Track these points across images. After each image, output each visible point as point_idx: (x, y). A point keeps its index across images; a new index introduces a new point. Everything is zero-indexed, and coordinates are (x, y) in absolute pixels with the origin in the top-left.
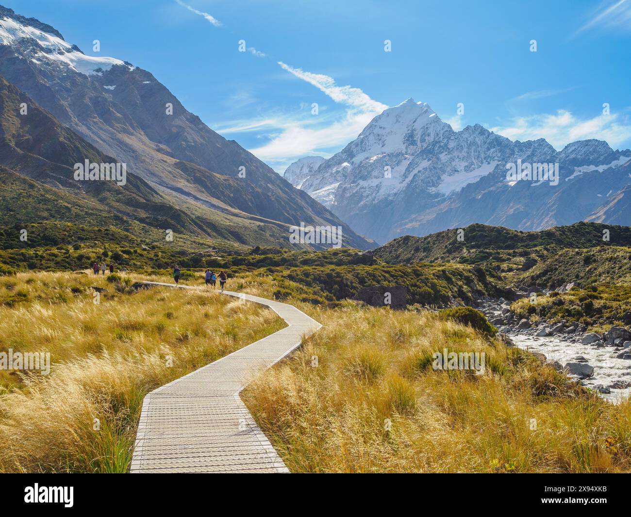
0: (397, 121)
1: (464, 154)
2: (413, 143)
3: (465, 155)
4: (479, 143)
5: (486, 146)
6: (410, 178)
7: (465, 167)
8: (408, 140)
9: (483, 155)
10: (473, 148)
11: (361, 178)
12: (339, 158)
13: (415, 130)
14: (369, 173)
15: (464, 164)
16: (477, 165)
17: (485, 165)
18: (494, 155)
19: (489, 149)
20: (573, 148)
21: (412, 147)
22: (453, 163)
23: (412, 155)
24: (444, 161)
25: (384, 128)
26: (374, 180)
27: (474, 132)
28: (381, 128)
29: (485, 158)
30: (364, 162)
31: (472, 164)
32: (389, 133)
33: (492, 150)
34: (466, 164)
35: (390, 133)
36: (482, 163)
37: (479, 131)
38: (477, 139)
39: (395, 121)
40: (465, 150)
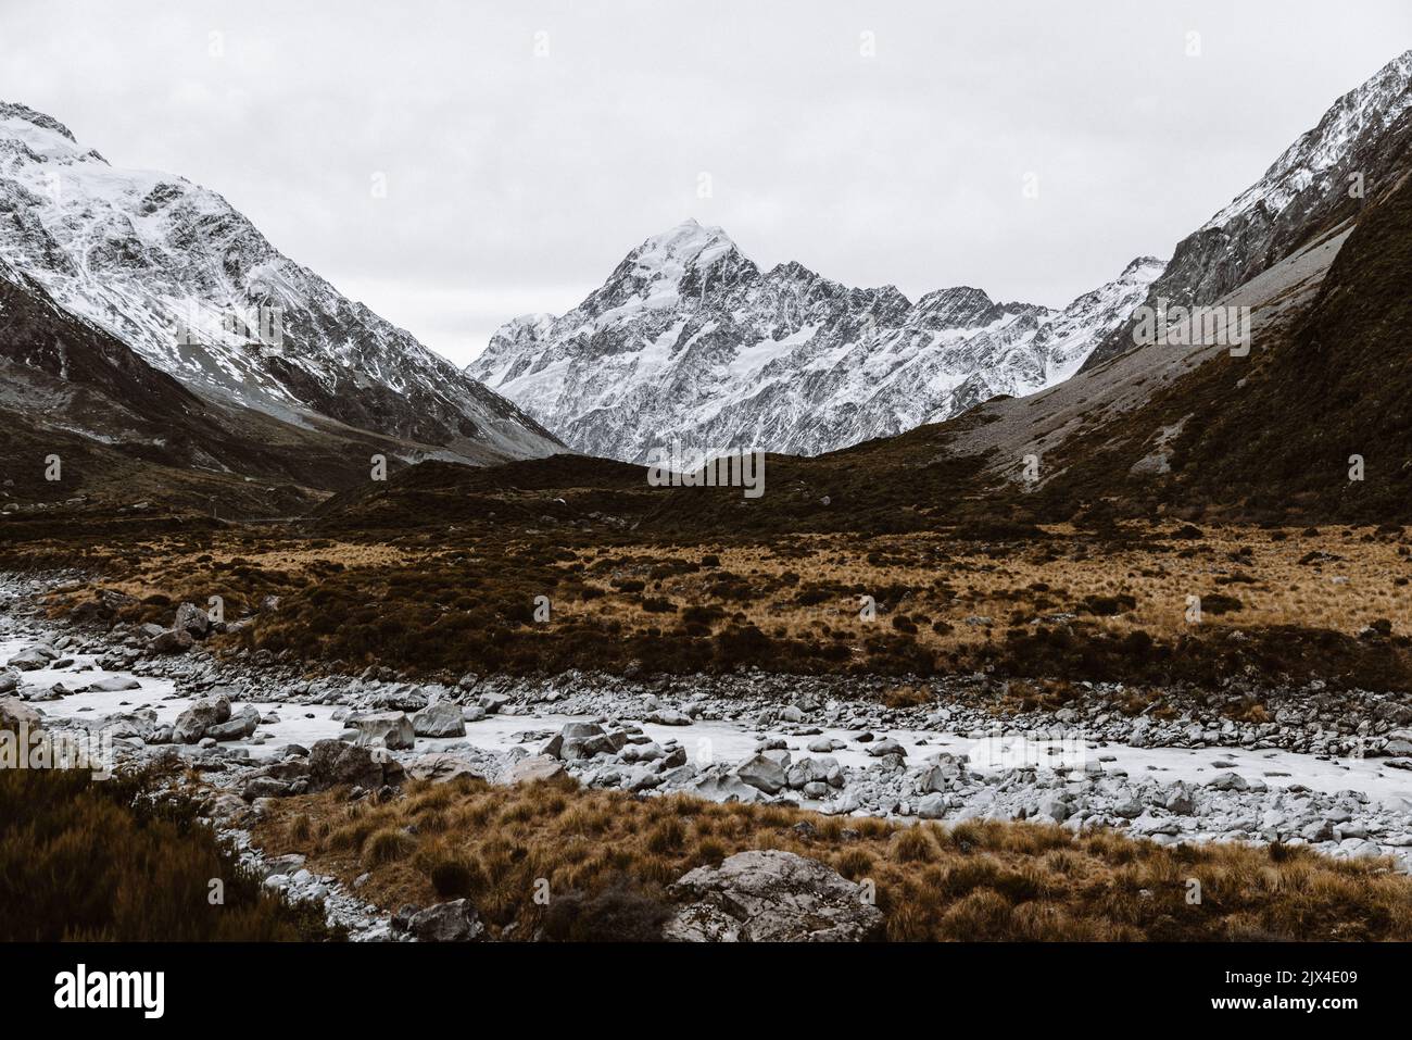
0: (670, 256)
1: (772, 310)
2: (695, 293)
3: (775, 312)
4: (797, 292)
5: (808, 296)
6: (685, 350)
7: (774, 331)
8: (686, 288)
9: (802, 313)
10: (787, 301)
11: (606, 352)
12: (575, 317)
13: (697, 271)
14: (620, 342)
15: (772, 327)
16: (793, 328)
17: (805, 327)
18: (820, 311)
19: (811, 302)
20: (933, 301)
21: (692, 299)
22: (755, 326)
23: (691, 312)
24: (738, 322)
25: (648, 269)
26: (628, 354)
27: (788, 275)
28: (643, 267)
29: (806, 317)
30: (611, 326)
31: (785, 326)
32: (655, 276)
33: (817, 303)
34: (776, 327)
35: (657, 277)
36: (800, 324)
37: (797, 272)
38: (793, 286)
39: (664, 257)
40: (775, 304)
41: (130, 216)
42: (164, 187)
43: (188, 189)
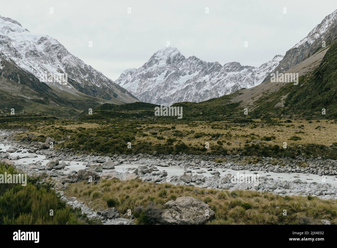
0: (164, 54)
1: (188, 67)
2: (170, 63)
5: (197, 64)
6: (167, 77)
7: (189, 73)
8: (168, 62)
10: (192, 65)
11: (148, 77)
12: (141, 69)
13: (170, 58)
14: (152, 75)
15: (188, 71)
16: (193, 72)
17: (196, 72)
18: (200, 68)
20: (227, 65)
21: (169, 65)
22: (184, 71)
23: (169, 68)
24: (180, 70)
25: (159, 57)
26: (154, 78)
27: (192, 59)
28: (157, 57)
29: (196, 69)
30: (150, 71)
31: (191, 71)
32: (160, 59)
33: (199, 66)
34: (189, 71)
37: (194, 58)
38: (193, 62)
39: (163, 55)
40: (189, 66)
41: (35, 44)
42: (43, 38)
43: (49, 38)
